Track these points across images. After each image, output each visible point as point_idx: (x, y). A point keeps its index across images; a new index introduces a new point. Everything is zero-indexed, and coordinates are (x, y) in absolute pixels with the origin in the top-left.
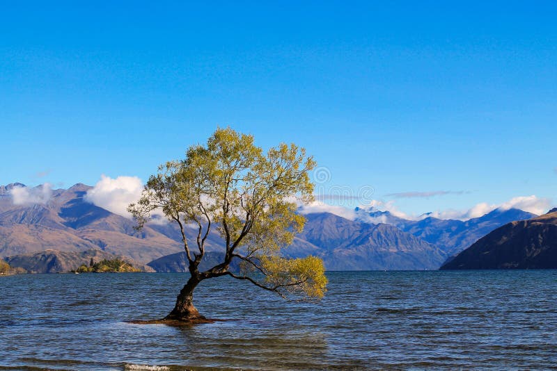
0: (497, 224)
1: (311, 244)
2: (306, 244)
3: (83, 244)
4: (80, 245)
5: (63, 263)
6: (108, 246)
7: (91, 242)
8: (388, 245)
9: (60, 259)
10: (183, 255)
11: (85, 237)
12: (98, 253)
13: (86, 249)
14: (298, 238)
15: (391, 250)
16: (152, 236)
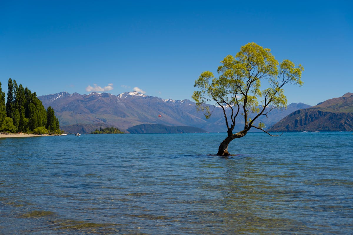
0: (296, 110)
1: (203, 120)
2: (201, 120)
3: (95, 120)
4: (94, 121)
5: (86, 129)
6: (107, 121)
7: (100, 119)
8: (240, 121)
9: (85, 128)
10: (143, 125)
11: (96, 117)
12: (103, 125)
13: (97, 123)
14: (197, 117)
15: (242, 123)
16: (128, 117)
